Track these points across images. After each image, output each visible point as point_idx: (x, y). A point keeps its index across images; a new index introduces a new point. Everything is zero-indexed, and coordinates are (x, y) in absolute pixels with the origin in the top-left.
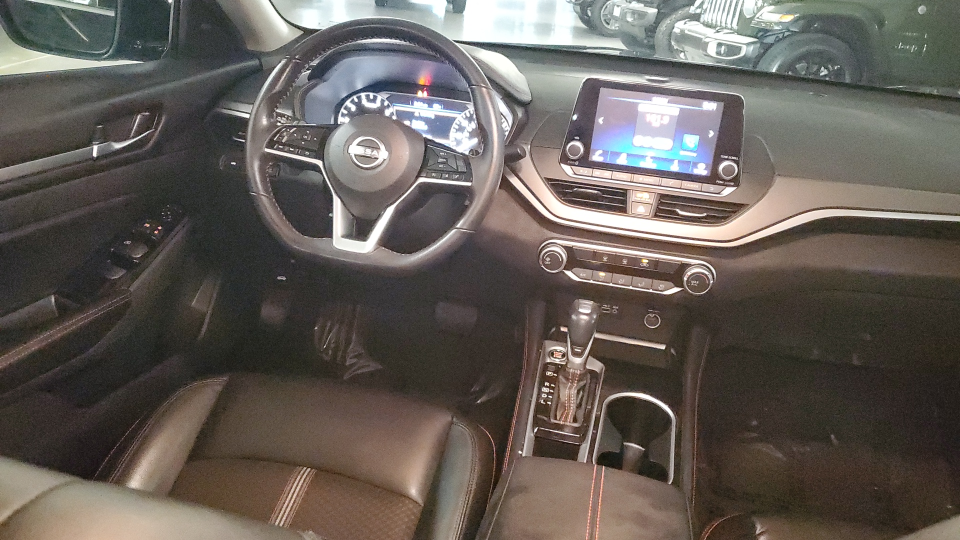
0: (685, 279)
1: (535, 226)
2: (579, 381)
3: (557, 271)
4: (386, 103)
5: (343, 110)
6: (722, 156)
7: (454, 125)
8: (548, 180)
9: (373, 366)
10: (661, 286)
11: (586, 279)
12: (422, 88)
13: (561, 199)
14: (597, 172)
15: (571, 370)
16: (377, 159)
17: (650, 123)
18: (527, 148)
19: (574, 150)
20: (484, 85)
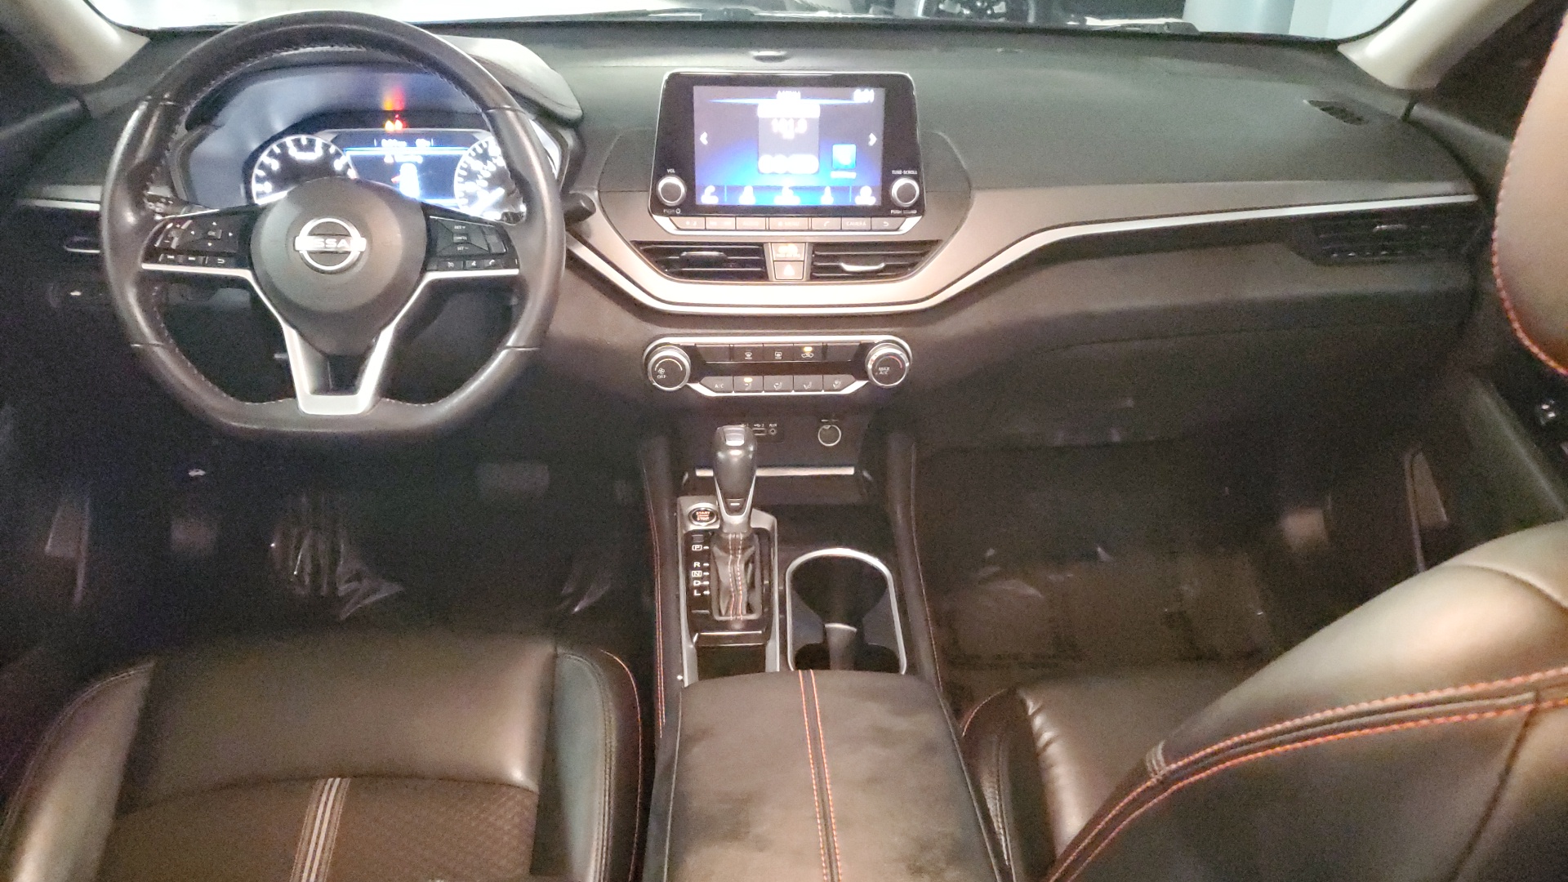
0: (870, 366)
1: (629, 321)
2: (744, 549)
3: (678, 387)
4: (333, 149)
5: (258, 172)
6: (894, 172)
7: (458, 171)
8: (638, 244)
9: (387, 590)
10: (836, 383)
11: (724, 392)
12: (391, 115)
13: (665, 273)
14: (713, 222)
15: (730, 537)
16: (348, 253)
17: (779, 135)
18: (594, 196)
19: (671, 191)
20: (509, 107)
